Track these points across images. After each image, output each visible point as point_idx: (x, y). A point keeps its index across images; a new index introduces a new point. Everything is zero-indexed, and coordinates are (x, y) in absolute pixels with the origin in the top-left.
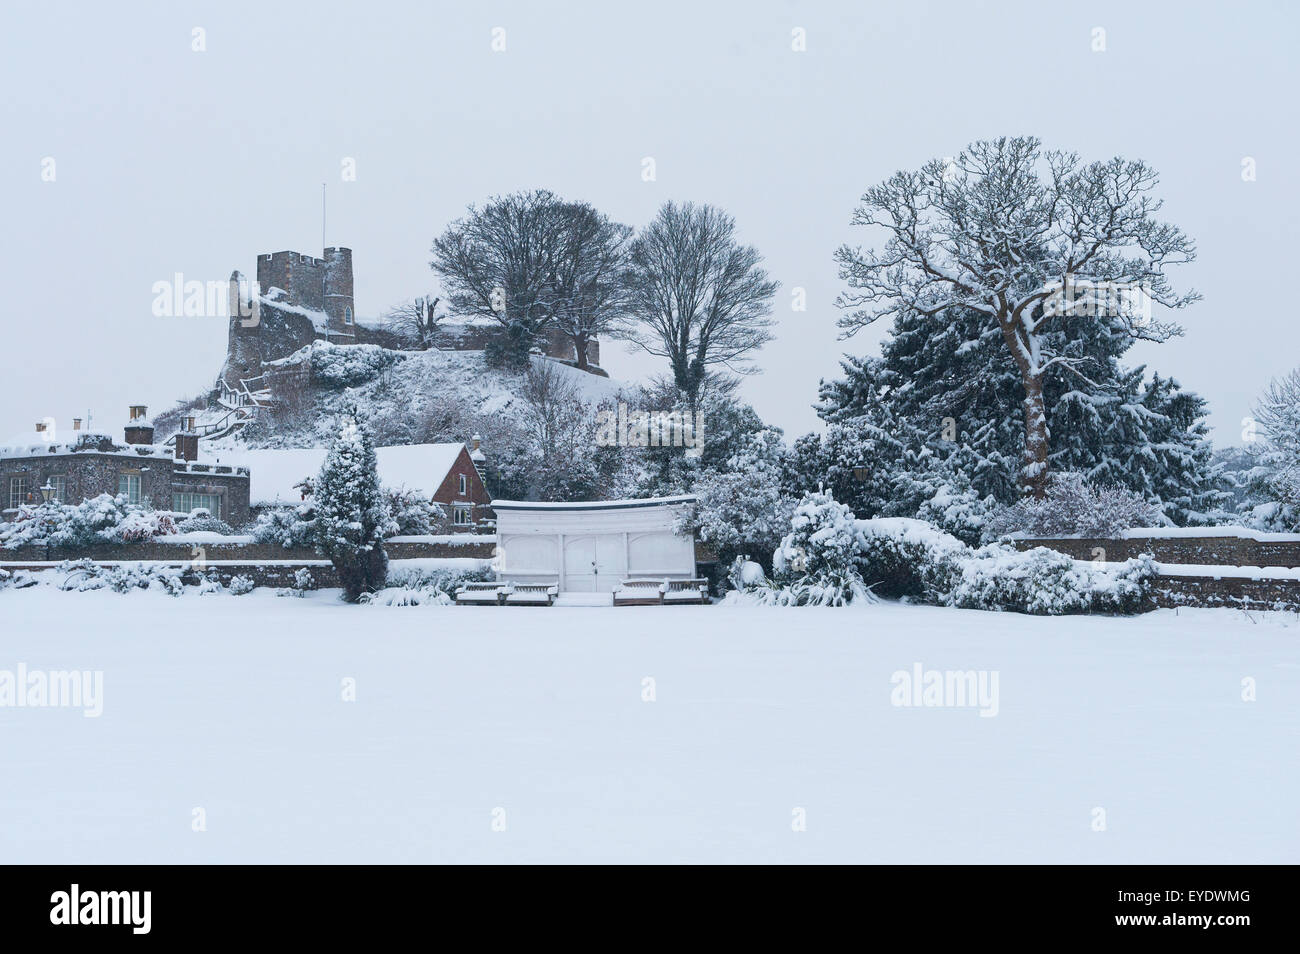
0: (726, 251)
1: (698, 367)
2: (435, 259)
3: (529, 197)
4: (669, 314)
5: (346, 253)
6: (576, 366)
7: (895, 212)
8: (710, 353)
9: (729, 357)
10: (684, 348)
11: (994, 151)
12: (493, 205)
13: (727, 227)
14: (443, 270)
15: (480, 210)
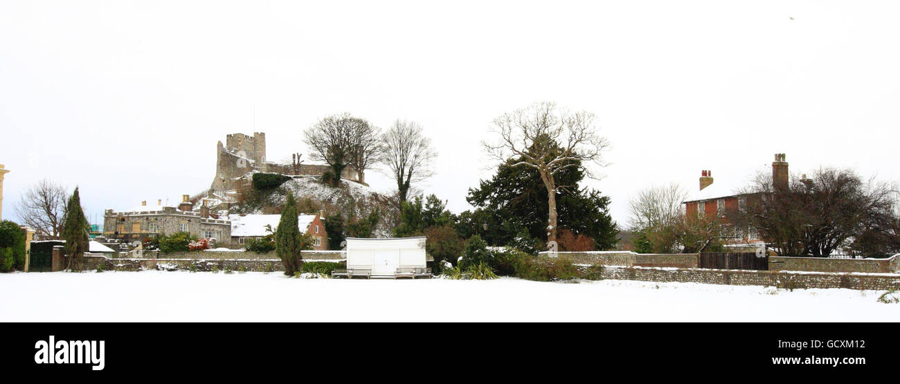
0: (419, 138)
1: (408, 182)
2: (305, 139)
3: (342, 115)
4: (396, 163)
5: (263, 135)
6: (358, 182)
7: (503, 128)
8: (412, 178)
9: (420, 180)
10: (402, 175)
11: (540, 107)
12: (327, 117)
13: (420, 129)
14: (308, 143)
15: (322, 119)
